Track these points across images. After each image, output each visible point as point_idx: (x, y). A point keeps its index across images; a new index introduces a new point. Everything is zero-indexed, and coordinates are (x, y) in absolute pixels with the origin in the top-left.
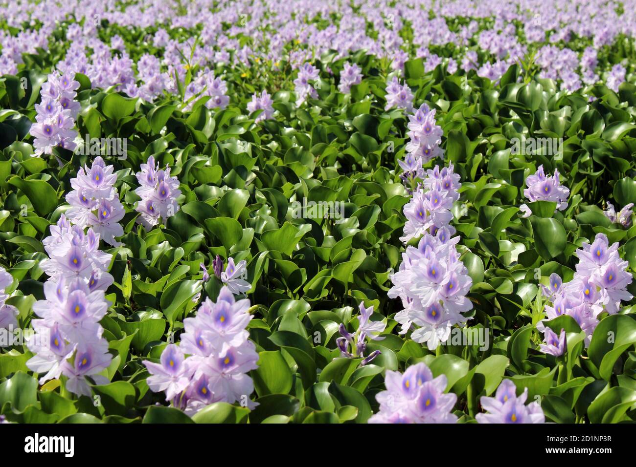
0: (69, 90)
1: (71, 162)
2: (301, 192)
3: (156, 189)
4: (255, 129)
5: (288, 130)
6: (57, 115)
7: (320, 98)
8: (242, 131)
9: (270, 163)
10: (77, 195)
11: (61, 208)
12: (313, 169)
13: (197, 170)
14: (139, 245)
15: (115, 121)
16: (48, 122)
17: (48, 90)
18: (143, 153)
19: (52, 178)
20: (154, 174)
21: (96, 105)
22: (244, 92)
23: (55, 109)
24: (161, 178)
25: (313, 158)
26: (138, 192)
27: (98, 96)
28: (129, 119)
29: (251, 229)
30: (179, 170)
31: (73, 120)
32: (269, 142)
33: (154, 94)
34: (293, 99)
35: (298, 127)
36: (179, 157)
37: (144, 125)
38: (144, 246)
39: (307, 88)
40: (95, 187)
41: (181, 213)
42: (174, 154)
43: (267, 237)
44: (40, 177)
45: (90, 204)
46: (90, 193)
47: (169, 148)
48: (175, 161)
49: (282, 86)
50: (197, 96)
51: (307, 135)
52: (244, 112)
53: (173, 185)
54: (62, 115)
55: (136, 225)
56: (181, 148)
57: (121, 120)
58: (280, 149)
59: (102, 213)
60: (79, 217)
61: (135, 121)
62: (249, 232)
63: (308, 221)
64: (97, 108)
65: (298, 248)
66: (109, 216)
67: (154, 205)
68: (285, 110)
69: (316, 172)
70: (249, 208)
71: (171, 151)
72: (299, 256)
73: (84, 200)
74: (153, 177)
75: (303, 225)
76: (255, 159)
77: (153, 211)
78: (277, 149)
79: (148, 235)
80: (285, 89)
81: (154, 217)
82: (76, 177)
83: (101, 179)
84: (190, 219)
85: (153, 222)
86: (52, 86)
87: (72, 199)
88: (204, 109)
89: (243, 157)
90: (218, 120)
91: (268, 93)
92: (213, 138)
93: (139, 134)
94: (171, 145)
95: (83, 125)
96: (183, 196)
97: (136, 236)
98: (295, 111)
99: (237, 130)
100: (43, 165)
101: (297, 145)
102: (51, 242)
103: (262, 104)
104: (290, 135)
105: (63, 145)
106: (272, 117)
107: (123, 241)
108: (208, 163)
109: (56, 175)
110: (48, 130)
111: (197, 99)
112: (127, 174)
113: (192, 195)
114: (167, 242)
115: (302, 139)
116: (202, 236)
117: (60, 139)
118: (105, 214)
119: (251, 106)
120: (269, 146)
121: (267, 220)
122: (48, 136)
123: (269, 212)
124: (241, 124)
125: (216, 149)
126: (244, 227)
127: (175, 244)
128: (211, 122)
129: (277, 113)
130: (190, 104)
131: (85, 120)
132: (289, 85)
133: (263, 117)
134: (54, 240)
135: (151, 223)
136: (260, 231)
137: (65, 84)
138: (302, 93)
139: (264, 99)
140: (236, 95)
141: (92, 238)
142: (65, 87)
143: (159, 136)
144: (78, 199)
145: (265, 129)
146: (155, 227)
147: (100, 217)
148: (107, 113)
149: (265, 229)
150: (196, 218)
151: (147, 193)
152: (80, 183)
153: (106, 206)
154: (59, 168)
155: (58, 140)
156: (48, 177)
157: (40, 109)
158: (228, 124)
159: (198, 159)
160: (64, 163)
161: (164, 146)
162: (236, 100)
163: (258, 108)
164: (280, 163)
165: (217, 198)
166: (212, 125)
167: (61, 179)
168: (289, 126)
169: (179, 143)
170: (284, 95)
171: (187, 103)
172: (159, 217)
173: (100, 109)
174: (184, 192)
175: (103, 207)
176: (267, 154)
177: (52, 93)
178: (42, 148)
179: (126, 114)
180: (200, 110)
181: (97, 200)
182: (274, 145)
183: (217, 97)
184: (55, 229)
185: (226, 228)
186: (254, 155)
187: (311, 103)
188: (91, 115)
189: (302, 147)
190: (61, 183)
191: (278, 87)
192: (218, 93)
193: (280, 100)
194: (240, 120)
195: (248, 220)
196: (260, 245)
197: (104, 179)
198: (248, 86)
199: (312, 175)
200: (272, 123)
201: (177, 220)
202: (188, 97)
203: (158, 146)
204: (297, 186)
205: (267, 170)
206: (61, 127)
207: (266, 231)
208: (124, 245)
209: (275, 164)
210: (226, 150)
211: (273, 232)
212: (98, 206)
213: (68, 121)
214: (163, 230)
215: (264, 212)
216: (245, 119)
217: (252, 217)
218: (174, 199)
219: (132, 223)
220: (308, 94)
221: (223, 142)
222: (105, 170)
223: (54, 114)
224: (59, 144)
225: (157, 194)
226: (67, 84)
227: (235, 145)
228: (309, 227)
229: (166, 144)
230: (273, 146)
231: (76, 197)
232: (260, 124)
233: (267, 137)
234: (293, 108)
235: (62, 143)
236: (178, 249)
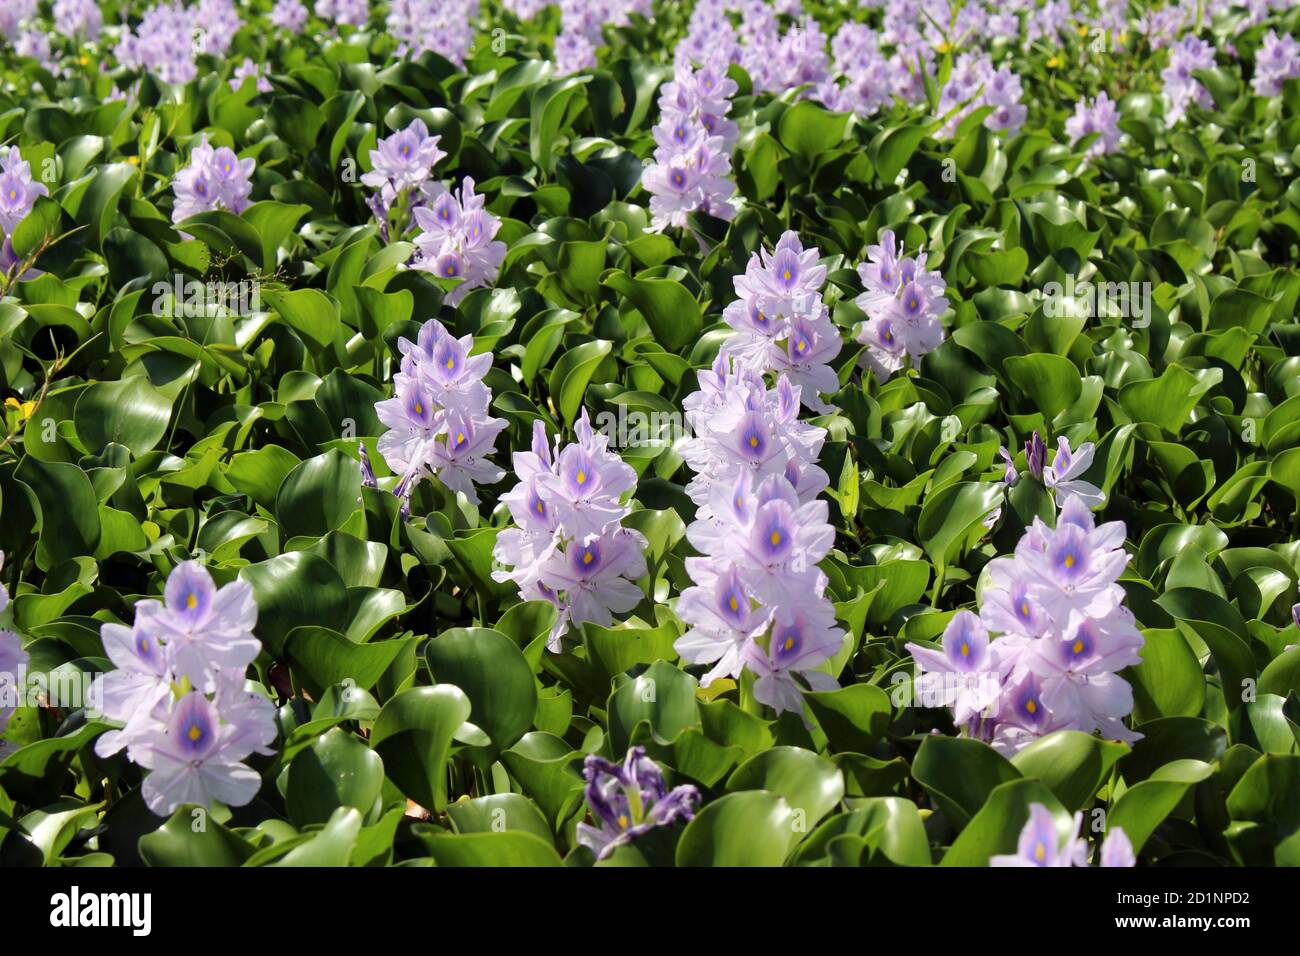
0: (716, 97)
1: (725, 243)
2: (1191, 302)
3: (898, 297)
4: (1084, 174)
5: (1156, 175)
6: (695, 149)
7: (1217, 107)
8: (1062, 177)
9: (1121, 242)
10: (747, 310)
11: (712, 336)
12: (1211, 255)
13: (978, 257)
14: (867, 411)
15: (804, 159)
16: (679, 162)
17: (674, 98)
18: (863, 225)
19: (688, 275)
20: (895, 265)
21: (767, 127)
22: (1052, 97)
23: (692, 137)
24: (908, 275)
25: (1211, 232)
26: (862, 302)
27: (770, 109)
28: (833, 155)
29: (1097, 379)
30: (940, 258)
31: (727, 156)
32: (1117, 199)
33: (868, 105)
34: (1157, 110)
35: (1173, 169)
36: (937, 232)
37: (862, 168)
38: (877, 412)
39: (1188, 86)
40: (782, 292)
41: (951, 347)
42: (927, 225)
43: (1132, 395)
44: (664, 274)
45: (773, 327)
46: (772, 304)
47: (917, 212)
48: (929, 240)
49: (1132, 83)
50: (964, 105)
51: (1197, 184)
52: (1060, 138)
53: (933, 288)
54: (706, 148)
55: (858, 370)
56: (940, 213)
57: (819, 157)
58: (1138, 214)
59: (795, 345)
60: (748, 354)
61: (846, 159)
62: (1093, 386)
63: (1213, 362)
64: (771, 133)
65: (1194, 418)
66: (810, 352)
67: (893, 330)
68: (1143, 134)
69: (1219, 260)
70: (1089, 334)
71: (919, 219)
72: (1198, 435)
73: (760, 320)
74: (893, 273)
75: (1204, 371)
76: (1095, 237)
77: (891, 341)
78: (1133, 214)
79: (884, 389)
80: (1139, 89)
81: (894, 355)
82: (743, 272)
83: (793, 276)
84: (971, 361)
85: (892, 364)
86: (682, 89)
87: (736, 317)
88: (983, 134)
89: (1071, 230)
90: (1012, 155)
91: (1109, 98)
92: (1003, 192)
93: (854, 185)
94: (919, 208)
95: (744, 167)
96: (950, 312)
97: (861, 393)
98: (1164, 135)
99: (1051, 175)
100: (668, 248)
101: (1174, 207)
102: (698, 403)
103: (1097, 120)
104: (1160, 185)
105: (708, 208)
106: (1117, 148)
107: (835, 401)
108: (996, 245)
109: (696, 273)
110: (678, 179)
111: (963, 113)
112: (836, 267)
113: (969, 308)
114: (923, 404)
115: (1186, 192)
116: (994, 392)
117: (702, 196)
118: (801, 347)
119: (1074, 125)
120: (1116, 206)
121: (1129, 360)
122: (679, 191)
123: (1128, 343)
124: (1059, 163)
125: (1012, 215)
126: (1083, 376)
127: (940, 410)
128: (997, 160)
129: (1124, 139)
130: (950, 124)
131: (747, 158)
132: (1148, 83)
133: (1099, 149)
134: (706, 400)
135: (887, 366)
136: (1116, 382)
137: (708, 84)
138: (1176, 99)
139: (1104, 106)
140: (1035, 103)
141: (787, 396)
142: (708, 91)
143: (894, 189)
144: (749, 318)
145: (1105, 172)
146: (895, 375)
147: (793, 354)
148: (790, 142)
149: (1125, 379)
150: (982, 355)
151: (879, 305)
152: (752, 284)
153: (803, 330)
154: (699, 256)
155: (697, 198)
156: (680, 273)
157: (663, 134)
158: (1029, 165)
159: (977, 235)
160: (711, 245)
161: (906, 209)
162: (1036, 114)
163: (1089, 129)
164: (1141, 244)
165: (1022, 316)
166: (999, 168)
167: (706, 278)
168: (1152, 167)
169: (933, 203)
170: (1139, 103)
171: (943, 121)
172: (904, 353)
173: (775, 133)
174: (954, 304)
175: (797, 334)
176: (1115, 226)
177: (682, 103)
178: (667, 214)
179: (827, 146)
180: (975, 136)
181: (787, 320)
182: (1127, 205)
183: (1001, 109)
184: (707, 378)
185: (1046, 377)
186: (1092, 226)
187: (1196, 118)
188: (760, 147)
189: (1187, 210)
190: (706, 286)
191: (1124, 85)
192: (1003, 100)
193: (1132, 113)
194: (1054, 156)
195: (1090, 361)
196: (1117, 412)
197: (800, 276)
198: (1062, 85)
199: (1210, 267)
200: (1119, 161)
201: (941, 360)
202: (945, 108)
203: (893, 209)
204: (1183, 291)
205: (1115, 257)
206: (704, 171)
207: (1129, 383)
208: (838, 410)
209: (1131, 244)
210: (1037, 217)
211: (1144, 384)
212: (788, 331)
213: (718, 160)
214: (914, 381)
215: (1117, 344)
216: (1064, 154)
217: (1098, 354)
218: (934, 316)
219: (849, 366)
220: (1191, 99)
221: (1028, 201)
222: (802, 257)
223: (692, 145)
224: (700, 207)
225: (901, 310)
226: (713, 86)
227: (1052, 206)
228: (1217, 375)
229: (910, 206)
230: (1125, 207)
231: (743, 313)
232: (1095, 162)
233: (1108, 190)
234: (1160, 129)
235: (706, 204)
236: (948, 420)
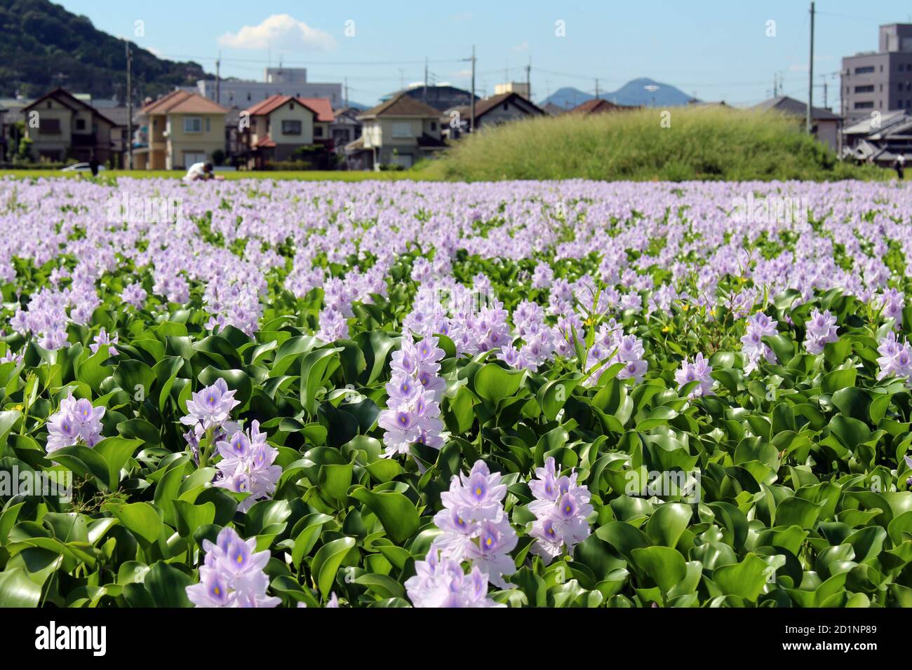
0: (430, 361)
1: (436, 465)
2: (763, 505)
3: (558, 504)
4: (688, 410)
5: (736, 411)
6: (416, 399)
7: (779, 362)
8: (672, 414)
9: (714, 460)
10: (450, 516)
11: (426, 533)
12: (777, 469)
13: (613, 473)
14: (536, 586)
15: (492, 404)
16: (404, 408)
17: (401, 361)
18: (533, 449)
19: (410, 488)
20: (555, 481)
21: (466, 381)
22: (666, 353)
23: (413, 391)
24: (564, 488)
25: (777, 453)
26: (532, 507)
27: (468, 367)
28: (512, 401)
29: (697, 563)
30: (586, 474)
31: (437, 403)
32: (710, 430)
33: (537, 359)
34: (738, 364)
35: (749, 406)
36: (585, 455)
37: (533, 409)
38: (543, 587)
39: (759, 348)
40: (475, 504)
41: (596, 541)
42: (578, 450)
43: (722, 575)
44: (392, 488)
45: (469, 528)
46: (468, 512)
47: (571, 440)
48: (580, 460)
49: (721, 343)
50: (603, 362)
51: (765, 418)
52: (670, 383)
53: (582, 497)
54: (423, 398)
55: (530, 556)
56: (588, 442)
57: (502, 402)
58: (726, 439)
59: (485, 541)
60: (453, 547)
61: (521, 403)
62: (695, 567)
63: (779, 550)
64: (467, 386)
65: (766, 590)
66: (495, 546)
67: (554, 527)
68: (729, 381)
69: (782, 472)
70: (692, 530)
71: (572, 445)
72: (769, 603)
73: (460, 524)
74: (553, 487)
75: (772, 557)
76: (695, 459)
77: (553, 535)
78: (722, 440)
79: (548, 570)
80: (726, 349)
81: (555, 544)
82: (448, 489)
83: (483, 492)
84: (608, 549)
85: (554, 551)
86: (407, 355)
87: (443, 521)
88: (617, 384)
89: (678, 454)
90: (637, 399)
91: (704, 355)
92: (631, 424)
93: (526, 421)
94: (573, 437)
95: (450, 410)
96: (595, 513)
97: (531, 572)
98: (743, 381)
99: (664, 413)
100: (396, 468)
101: (750, 435)
102: (416, 584)
103: (696, 372)
104: (740, 418)
105: (424, 440)
106: (710, 391)
107: (514, 580)
108: (626, 464)
109: (416, 486)
110: (403, 420)
111: (603, 368)
112: (514, 481)
113: (607, 511)
114: (576, 581)
115: (759, 424)
116: (625, 572)
117: (420, 432)
118: (489, 543)
119: (681, 376)
120: (710, 434)
121: (720, 550)
122: (404, 428)
123: (719, 536)
124: (669, 404)
125: (636, 443)
126: (687, 561)
127: (588, 585)
128: (627, 403)
129: (716, 384)
130: (594, 375)
131: (452, 403)
132: (731, 343)
133: (698, 392)
134: (421, 582)
135: (550, 552)
136: (711, 565)
137: (425, 352)
138: (752, 355)
139: (701, 362)
140: (654, 357)
141: (478, 581)
142: (425, 356)
143: (554, 424)
144: (452, 522)
145: (701, 409)
146: (556, 559)
147: (483, 546)
148: (482, 391)
149: (717, 563)
150: (617, 546)
151: (544, 509)
152: (455, 497)
153: (490, 531)
154: (418, 474)
155: (417, 433)
156: (403, 487)
157: (393, 388)
158: (650, 404)
159: (613, 457)
160: (427, 466)
161: (563, 438)
162: (655, 365)
163: (691, 378)
164: (728, 462)
165: (644, 517)
166: (628, 406)
167: (422, 490)
168: (736, 405)
169: (581, 433)
170: (726, 358)
171: (589, 372)
172: (562, 544)
173: (471, 386)
174: (597, 508)
175: (486, 533)
176: (710, 448)
177: (406, 365)
178: (395, 445)
179: (507, 395)
180: (611, 384)
181: (479, 523)
182: (718, 433)
183: (630, 363)
184: (422, 567)
185: (662, 563)
186: (693, 452)
187: (765, 370)
188: (460, 397)
189: (759, 437)
190: (422, 495)
191: (715, 345)
192: (630, 356)
193: (721, 366)
194: (667, 398)
195: (692, 550)
196: (711, 587)
197: (488, 492)
198: (671, 344)
199: (776, 478)
200: (712, 400)
201: (588, 548)
202: (590, 364)
203: (555, 438)
204: (758, 497)
205: (711, 472)
206: (421, 415)
207: (719, 566)
208: (516, 586)
209: (721, 462)
210: (654, 445)
211: (731, 568)
212: (479, 532)
213: (431, 407)
214: (570, 564)
215: (712, 536)
216: (673, 397)
217: (698, 545)
218: (583, 517)
219: (524, 553)
220: (761, 356)
221: (648, 433)
222: (489, 479)
223: (413, 396)
224: (419, 439)
225: (559, 513)
226: (428, 353)
227: (665, 437)
228: (782, 559)
229: (566, 436)
230: (716, 435)
231: (448, 518)
232: (695, 403)
233: (704, 420)
234: (740, 377)
235: (423, 438)
236: (593, 593)
